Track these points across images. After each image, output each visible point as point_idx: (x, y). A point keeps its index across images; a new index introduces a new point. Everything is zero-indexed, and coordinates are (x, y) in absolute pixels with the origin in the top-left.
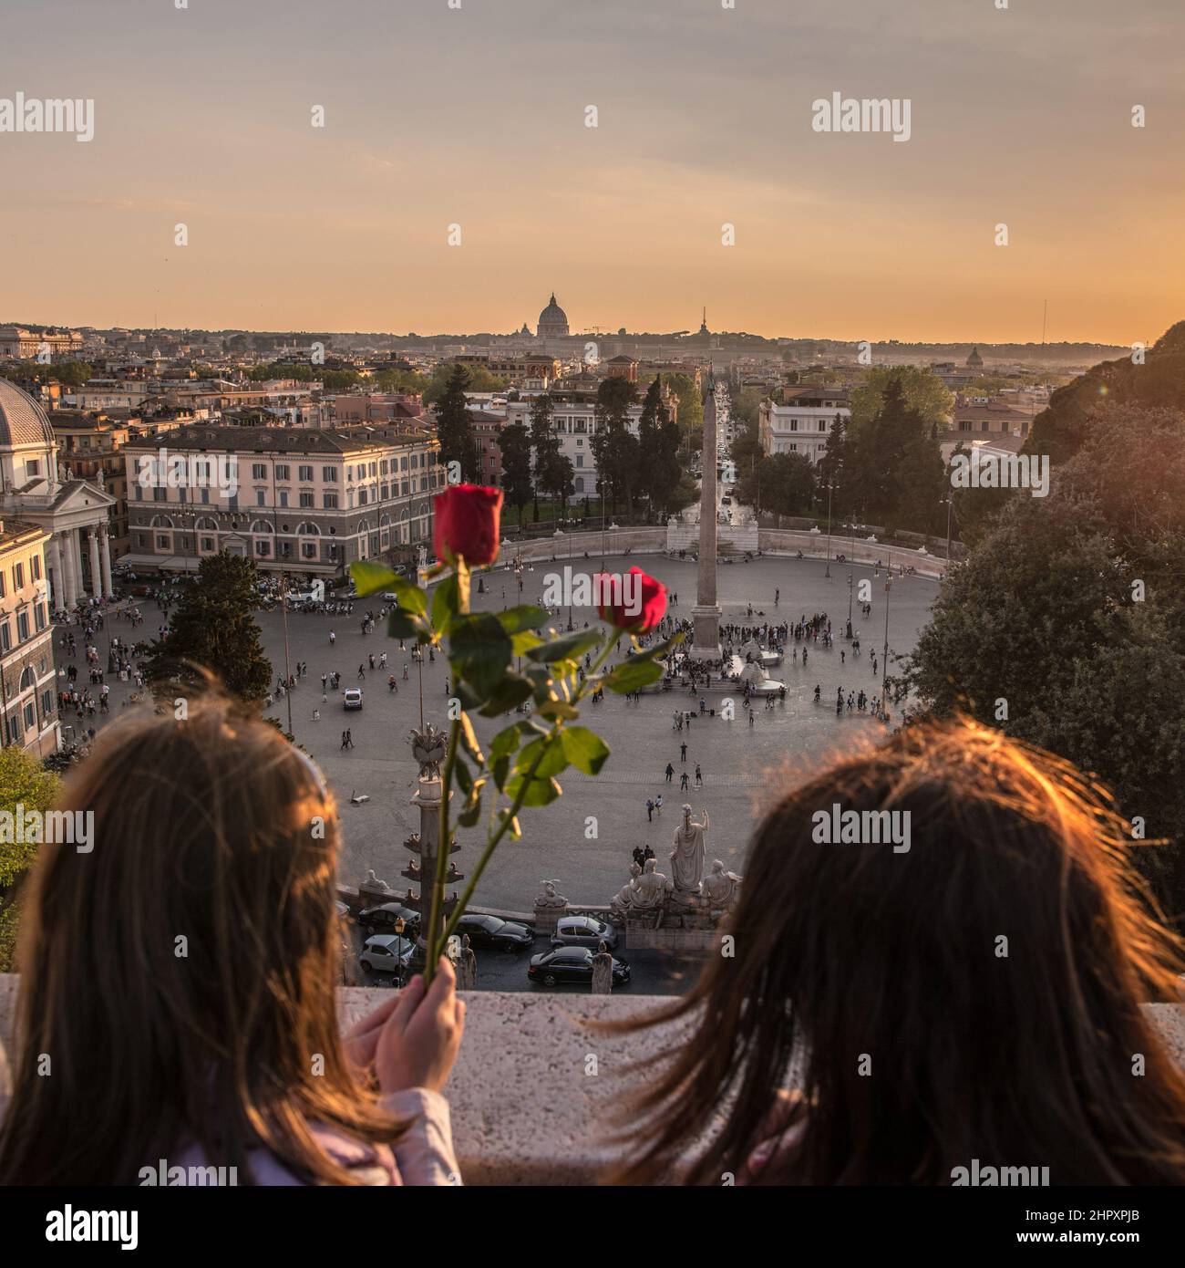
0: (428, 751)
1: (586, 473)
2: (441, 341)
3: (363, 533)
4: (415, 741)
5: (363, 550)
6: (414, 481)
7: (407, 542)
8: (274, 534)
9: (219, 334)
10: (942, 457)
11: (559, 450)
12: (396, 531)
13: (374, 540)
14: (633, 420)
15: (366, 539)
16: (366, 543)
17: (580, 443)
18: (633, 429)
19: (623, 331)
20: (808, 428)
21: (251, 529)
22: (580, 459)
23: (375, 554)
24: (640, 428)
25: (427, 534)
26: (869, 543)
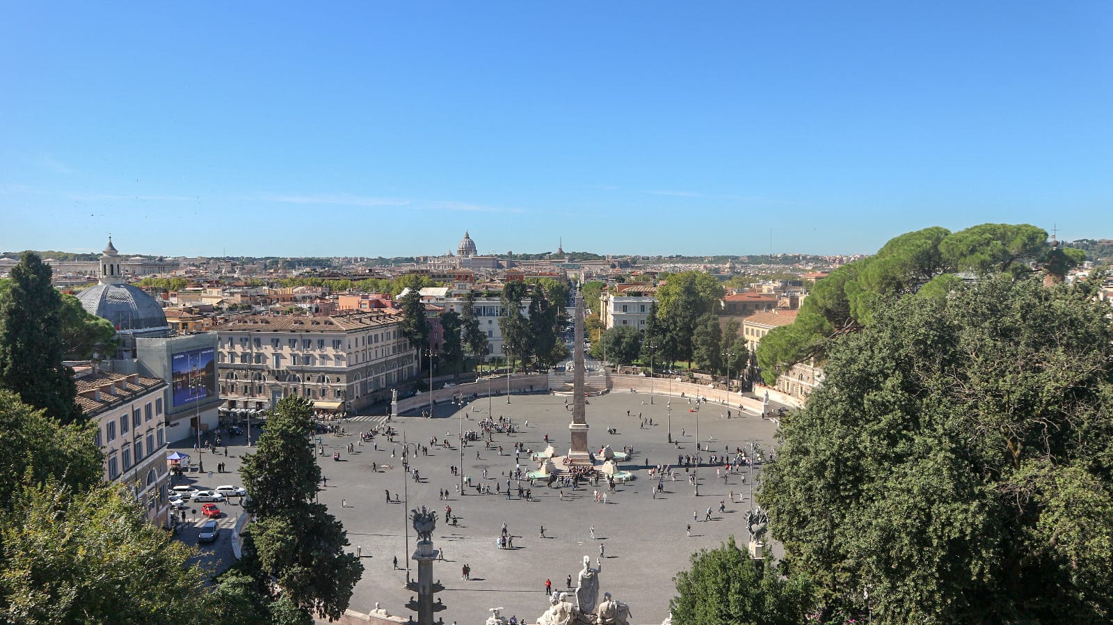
0: (423, 524)
1: (494, 340)
2: (397, 261)
3: (357, 381)
4: (415, 518)
5: (357, 392)
6: (388, 348)
7: (384, 386)
8: (301, 383)
9: (262, 259)
10: (720, 327)
11: (479, 327)
12: (377, 380)
13: (364, 385)
14: (525, 307)
15: (359, 385)
16: (359, 388)
17: (490, 322)
18: (525, 313)
19: (510, 253)
20: (634, 310)
21: (287, 380)
22: (491, 333)
23: (364, 395)
24: (529, 312)
25: (396, 381)
26: (677, 382)
